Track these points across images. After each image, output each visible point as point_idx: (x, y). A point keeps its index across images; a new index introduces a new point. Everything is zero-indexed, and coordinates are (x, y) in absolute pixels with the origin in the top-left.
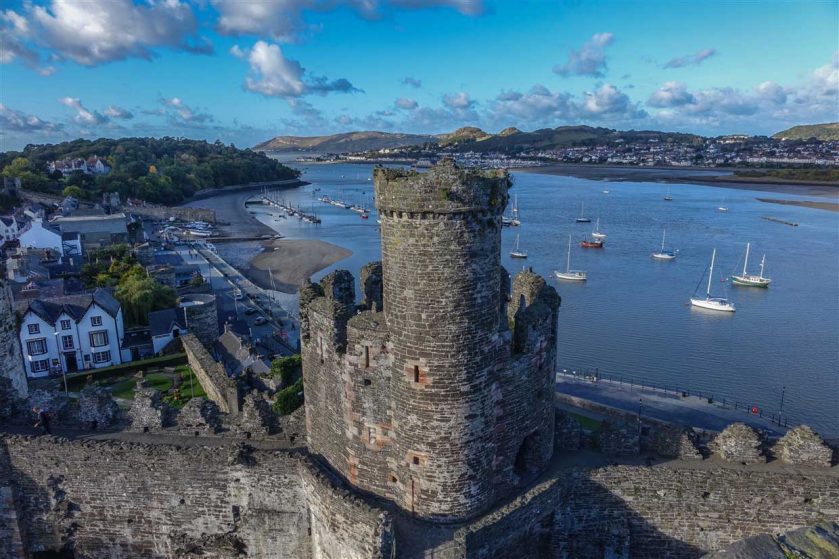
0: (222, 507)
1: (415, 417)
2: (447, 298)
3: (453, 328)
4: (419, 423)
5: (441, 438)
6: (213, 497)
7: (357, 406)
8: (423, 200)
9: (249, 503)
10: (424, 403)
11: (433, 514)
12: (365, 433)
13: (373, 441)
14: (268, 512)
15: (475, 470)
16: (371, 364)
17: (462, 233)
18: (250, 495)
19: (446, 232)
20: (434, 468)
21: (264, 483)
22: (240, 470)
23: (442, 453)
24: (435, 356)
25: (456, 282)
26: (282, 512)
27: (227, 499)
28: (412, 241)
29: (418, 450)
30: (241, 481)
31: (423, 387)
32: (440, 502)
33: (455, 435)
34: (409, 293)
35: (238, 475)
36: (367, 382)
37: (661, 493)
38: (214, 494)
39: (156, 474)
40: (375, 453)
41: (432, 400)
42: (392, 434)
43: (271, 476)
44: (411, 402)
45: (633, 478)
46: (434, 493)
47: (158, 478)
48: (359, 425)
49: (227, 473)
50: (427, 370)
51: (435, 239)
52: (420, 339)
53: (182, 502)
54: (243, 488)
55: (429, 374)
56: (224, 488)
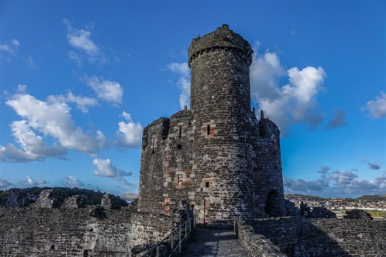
0: (77, 251)
1: (207, 155)
2: (225, 87)
3: (229, 103)
4: (210, 159)
5: (222, 167)
6: (73, 243)
7: (173, 163)
8: (214, 42)
9: (96, 247)
10: (213, 146)
11: (218, 221)
12: (176, 179)
13: (180, 183)
14: (107, 252)
15: (243, 193)
16: (182, 135)
17: (232, 58)
18: (97, 240)
19: (224, 57)
20: (218, 187)
21: (108, 231)
22: (95, 222)
23: (222, 177)
24: (219, 118)
25: (230, 80)
26: (116, 252)
27: (82, 245)
28: (207, 63)
29: (209, 177)
30: (94, 231)
31: (212, 136)
32: (223, 211)
33: (231, 165)
34: (205, 88)
35: (92, 226)
36: (180, 147)
37: (360, 236)
38: (74, 240)
39: (42, 226)
40: (181, 190)
41: (217, 143)
42: (193, 175)
43: (113, 225)
44: (205, 147)
45: (340, 225)
46: (219, 205)
47: (41, 230)
48: (173, 175)
49: (86, 225)
50: (214, 126)
51: (219, 60)
52: (211, 109)
53: (53, 247)
54: (94, 236)
55: (215, 128)
56: (81, 236)
